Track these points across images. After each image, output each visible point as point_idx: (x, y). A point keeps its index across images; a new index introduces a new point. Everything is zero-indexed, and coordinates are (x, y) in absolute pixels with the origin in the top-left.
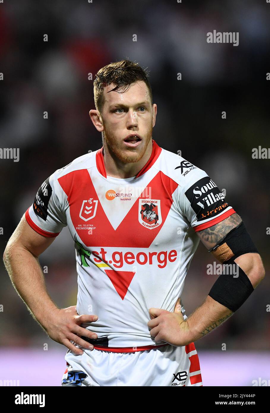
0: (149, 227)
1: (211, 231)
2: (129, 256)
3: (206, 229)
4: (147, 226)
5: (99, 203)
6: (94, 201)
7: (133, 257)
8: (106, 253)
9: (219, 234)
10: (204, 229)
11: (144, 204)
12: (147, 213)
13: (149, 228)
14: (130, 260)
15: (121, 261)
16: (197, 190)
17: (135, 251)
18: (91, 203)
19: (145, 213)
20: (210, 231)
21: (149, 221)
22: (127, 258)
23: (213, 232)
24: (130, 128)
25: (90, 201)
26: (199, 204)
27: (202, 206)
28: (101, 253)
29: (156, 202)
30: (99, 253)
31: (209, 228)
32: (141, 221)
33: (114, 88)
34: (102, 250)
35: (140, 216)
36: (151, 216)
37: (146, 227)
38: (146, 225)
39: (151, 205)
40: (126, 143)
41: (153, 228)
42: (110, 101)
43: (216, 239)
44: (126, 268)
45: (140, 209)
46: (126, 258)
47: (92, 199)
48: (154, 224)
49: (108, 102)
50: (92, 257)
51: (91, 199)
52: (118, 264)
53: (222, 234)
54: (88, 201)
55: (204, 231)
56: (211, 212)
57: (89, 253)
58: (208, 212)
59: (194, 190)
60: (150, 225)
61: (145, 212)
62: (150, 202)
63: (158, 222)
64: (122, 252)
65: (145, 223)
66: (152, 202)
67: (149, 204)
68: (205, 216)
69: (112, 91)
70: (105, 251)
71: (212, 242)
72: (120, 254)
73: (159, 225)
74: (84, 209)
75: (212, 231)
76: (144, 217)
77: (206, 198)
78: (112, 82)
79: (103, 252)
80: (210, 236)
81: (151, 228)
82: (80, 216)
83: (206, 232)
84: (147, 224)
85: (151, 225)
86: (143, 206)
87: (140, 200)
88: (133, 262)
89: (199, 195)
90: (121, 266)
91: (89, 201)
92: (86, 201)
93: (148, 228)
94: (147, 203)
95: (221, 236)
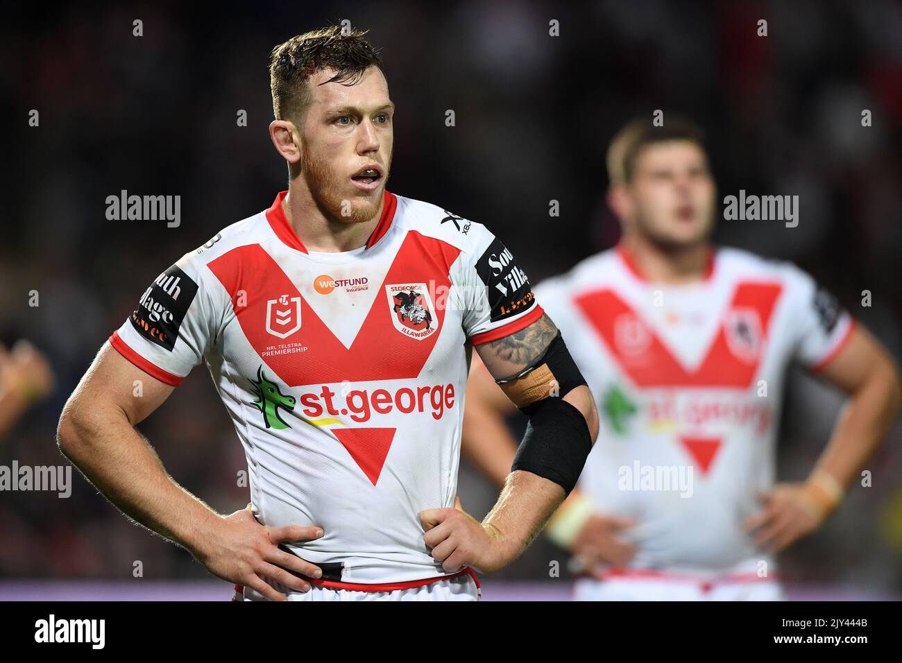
0: (417, 335)
1: (518, 341)
2: (381, 397)
3: (507, 336)
4: (412, 333)
5: (303, 302)
6: (293, 300)
7: (388, 399)
8: (333, 394)
9: (534, 347)
10: (504, 337)
11: (397, 293)
12: (408, 310)
13: (417, 338)
14: (383, 406)
15: (365, 408)
16: (494, 259)
17: (392, 386)
18: (287, 303)
19: (403, 310)
20: (516, 340)
21: (415, 324)
22: (378, 401)
23: (521, 342)
24: (364, 153)
25: (283, 300)
26: (500, 287)
27: (504, 290)
28: (322, 396)
29: (420, 288)
30: (319, 397)
31: (512, 334)
32: (399, 326)
33: (333, 75)
34: (325, 389)
35: (394, 316)
36: (416, 315)
37: (411, 336)
38: (410, 333)
39: (411, 294)
40: (354, 182)
41: (424, 337)
42: (326, 101)
43: (528, 357)
44: (377, 421)
45: (392, 304)
46: (375, 402)
47: (287, 296)
48: (425, 330)
49: (320, 103)
50: (299, 408)
51: (285, 296)
52: (361, 415)
53: (538, 347)
54: (278, 301)
55: (502, 340)
56: (519, 303)
57: (290, 401)
58: (513, 303)
59: (490, 261)
60: (418, 332)
61: (403, 307)
62: (408, 288)
63: (431, 325)
64: (365, 391)
65: (408, 329)
66: (412, 288)
67: (408, 292)
68: (508, 312)
69: (329, 81)
70: (331, 391)
71: (518, 361)
72: (363, 395)
73: (434, 331)
74: (274, 316)
75: (520, 340)
76: (403, 319)
77: (510, 276)
78: (327, 65)
79: (327, 395)
80: (515, 351)
81: (420, 338)
82: (268, 330)
83: (506, 343)
84: (411, 330)
85: (421, 332)
86: (397, 297)
87: (388, 287)
88: (389, 409)
89: (498, 269)
90: (367, 418)
91: (281, 300)
92: (275, 302)
93: (414, 337)
94: (403, 291)
95: (536, 350)
